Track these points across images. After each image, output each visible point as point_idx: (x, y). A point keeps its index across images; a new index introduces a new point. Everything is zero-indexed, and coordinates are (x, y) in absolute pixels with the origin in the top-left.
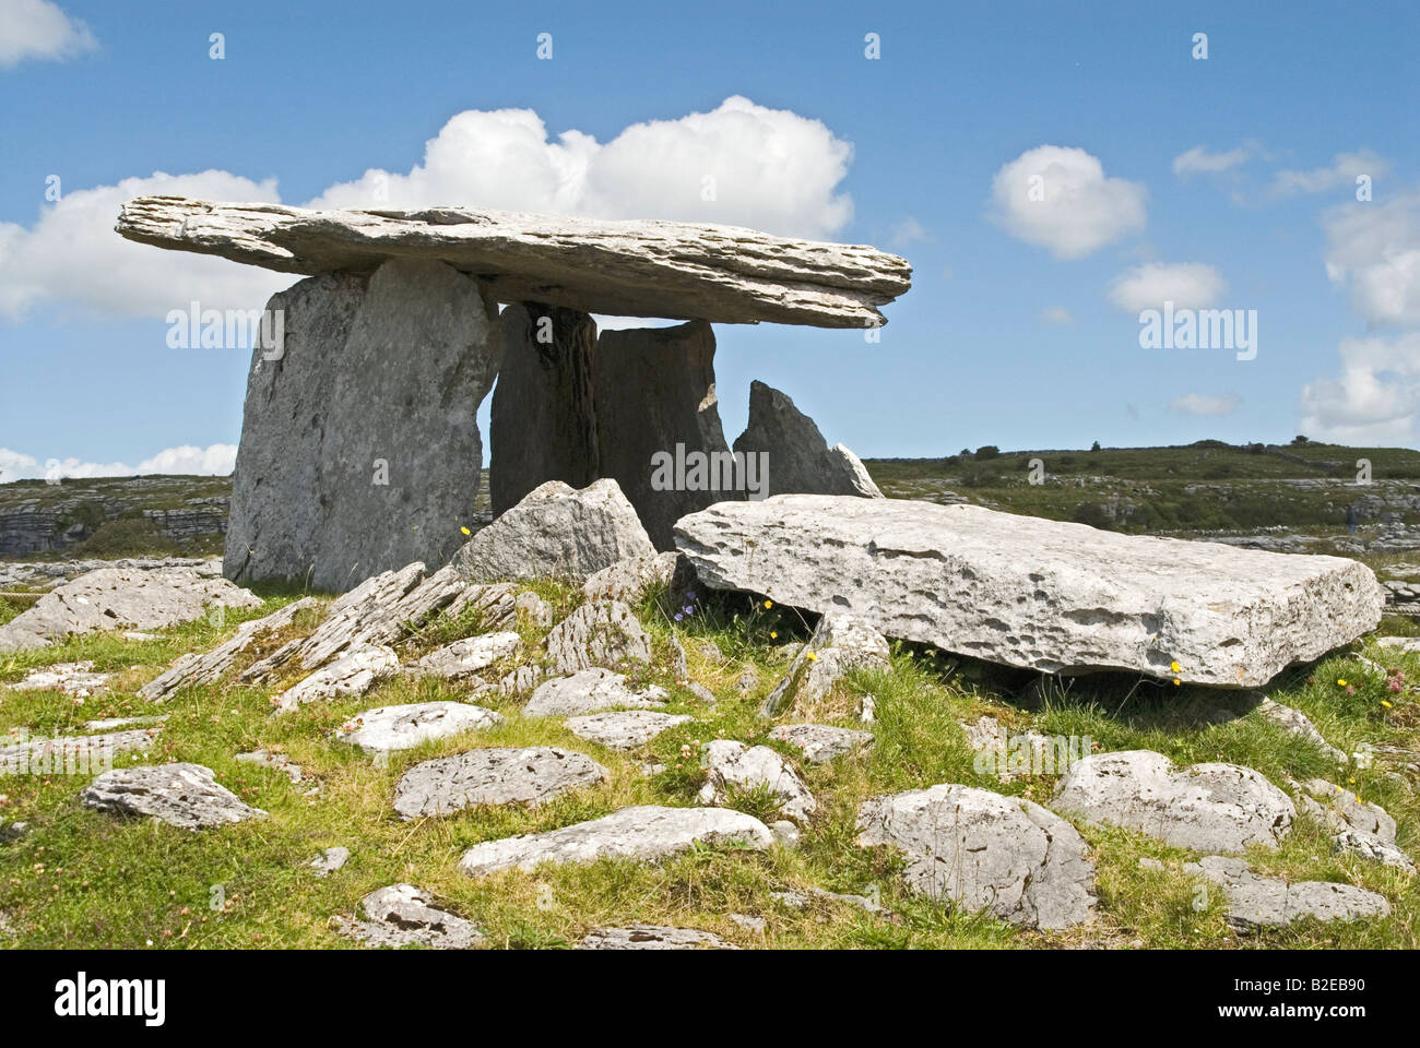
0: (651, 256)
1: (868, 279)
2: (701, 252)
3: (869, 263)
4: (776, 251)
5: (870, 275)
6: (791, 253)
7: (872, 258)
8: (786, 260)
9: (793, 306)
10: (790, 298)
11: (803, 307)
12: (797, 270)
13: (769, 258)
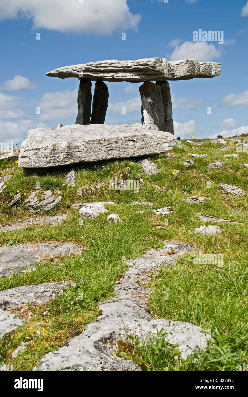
0: (73, 72)
1: (132, 68)
2: (85, 69)
3: (132, 64)
4: (110, 65)
5: (132, 67)
6: (113, 65)
7: (133, 62)
8: (113, 67)
9: (116, 78)
10: (115, 76)
11: (118, 78)
12: (115, 69)
13: (109, 67)
